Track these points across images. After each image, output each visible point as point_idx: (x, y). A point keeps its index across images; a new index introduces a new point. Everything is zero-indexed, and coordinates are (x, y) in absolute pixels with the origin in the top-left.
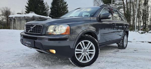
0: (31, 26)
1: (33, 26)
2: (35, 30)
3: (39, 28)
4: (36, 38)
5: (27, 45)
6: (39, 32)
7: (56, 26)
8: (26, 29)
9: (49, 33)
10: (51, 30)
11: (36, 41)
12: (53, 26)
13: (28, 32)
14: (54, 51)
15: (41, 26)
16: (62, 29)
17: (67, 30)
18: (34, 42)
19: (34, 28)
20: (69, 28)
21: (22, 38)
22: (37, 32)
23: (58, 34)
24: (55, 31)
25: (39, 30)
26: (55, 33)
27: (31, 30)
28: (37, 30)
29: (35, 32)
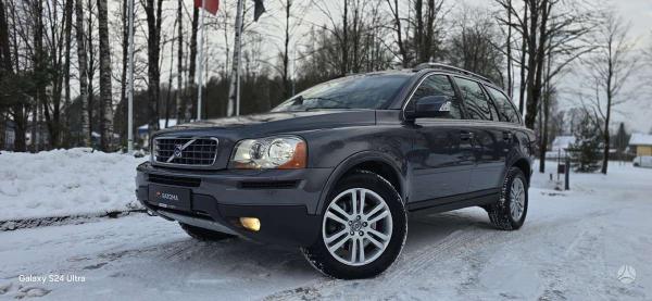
0: (179, 142)
1: (186, 141)
2: (191, 155)
3: (206, 148)
4: (197, 183)
5: (165, 206)
6: (205, 162)
7: (263, 140)
8: (161, 153)
9: (239, 163)
10: (244, 154)
11: (195, 190)
12: (252, 142)
13: (168, 163)
14: (255, 224)
15: (215, 142)
16: (281, 152)
17: (297, 154)
18: (192, 193)
19: (190, 147)
20: (303, 148)
21: (147, 183)
22: (198, 162)
23: (268, 165)
24: (257, 156)
25: (205, 156)
26: (258, 165)
27: (180, 155)
28: (198, 155)
29: (191, 162)
